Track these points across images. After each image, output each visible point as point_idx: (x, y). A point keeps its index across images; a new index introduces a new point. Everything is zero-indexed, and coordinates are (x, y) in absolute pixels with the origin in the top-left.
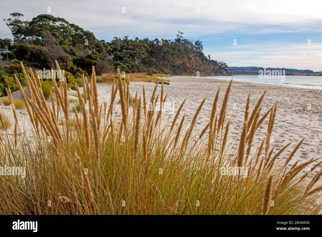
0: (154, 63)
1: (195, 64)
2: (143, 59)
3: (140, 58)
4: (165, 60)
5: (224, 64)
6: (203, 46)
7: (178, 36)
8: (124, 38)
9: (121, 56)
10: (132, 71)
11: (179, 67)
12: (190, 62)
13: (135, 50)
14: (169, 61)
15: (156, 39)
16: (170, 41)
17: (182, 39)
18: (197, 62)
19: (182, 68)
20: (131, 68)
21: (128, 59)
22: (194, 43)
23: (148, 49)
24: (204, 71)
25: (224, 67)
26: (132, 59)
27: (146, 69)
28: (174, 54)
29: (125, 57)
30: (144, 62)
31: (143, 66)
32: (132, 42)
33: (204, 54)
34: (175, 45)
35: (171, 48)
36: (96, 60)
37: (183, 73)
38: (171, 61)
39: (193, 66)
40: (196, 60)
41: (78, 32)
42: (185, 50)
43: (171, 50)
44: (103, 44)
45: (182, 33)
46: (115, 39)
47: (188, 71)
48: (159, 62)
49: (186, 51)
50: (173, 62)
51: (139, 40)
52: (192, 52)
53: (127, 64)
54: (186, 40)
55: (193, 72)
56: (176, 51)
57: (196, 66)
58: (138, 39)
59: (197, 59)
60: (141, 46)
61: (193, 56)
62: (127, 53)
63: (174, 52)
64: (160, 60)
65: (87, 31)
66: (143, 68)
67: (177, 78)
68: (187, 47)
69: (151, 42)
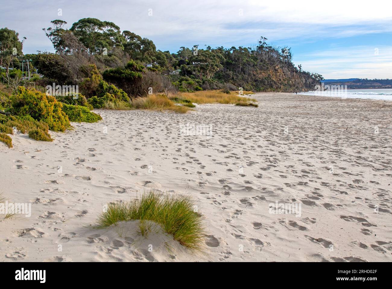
0: (231, 77)
1: (283, 77)
2: (217, 72)
3: (213, 71)
4: (244, 74)
5: (319, 76)
6: (292, 54)
7: (260, 42)
8: (193, 48)
9: (190, 69)
10: (203, 88)
11: (262, 82)
12: (276, 75)
13: (207, 62)
14: (249, 74)
15: (233, 48)
16: (250, 49)
17: (265, 46)
18: (285, 75)
19: (266, 83)
20: (201, 84)
21: (199, 74)
22: (280, 51)
23: (224, 59)
24: (294, 85)
25: (319, 80)
26: (204, 72)
27: (221, 85)
28: (256, 65)
29: (194, 71)
30: (219, 77)
31: (217, 82)
32: (203, 52)
33: (293, 64)
34: (257, 54)
35: (252, 57)
36: (140, 71)
37: (268, 89)
38: (253, 74)
39: (280, 80)
40: (284, 72)
41: (134, 41)
42: (269, 59)
43: (252, 60)
44: (166, 55)
45: (265, 38)
46: (181, 49)
47: (275, 87)
48: (237, 76)
49: (271, 61)
50: (254, 75)
51: (211, 50)
52: (278, 62)
53: (197, 80)
54: (271, 47)
55: (281, 87)
56: (259, 61)
57: (284, 80)
58: (210, 49)
59: (285, 71)
60: (214, 56)
61: (280, 67)
62: (196, 66)
63: (256, 63)
64: (238, 73)
65: (144, 38)
66: (217, 84)
67: (261, 95)
68: (272, 57)
69: (227, 51)
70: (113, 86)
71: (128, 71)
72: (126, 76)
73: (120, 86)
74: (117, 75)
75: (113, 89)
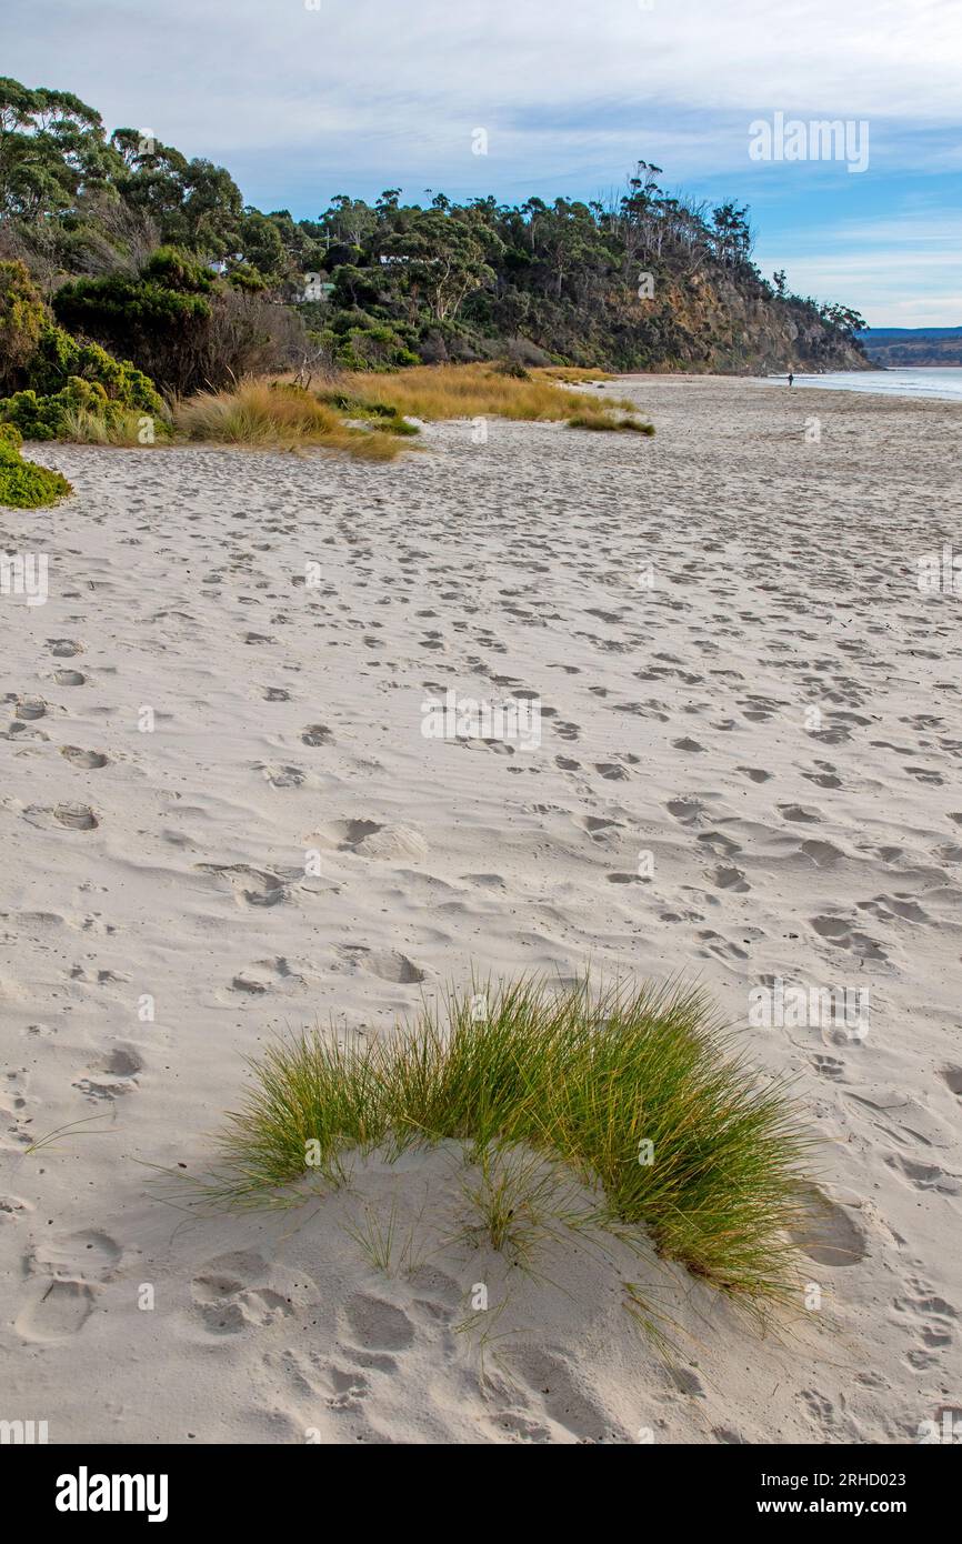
0: (526, 314)
1: (717, 317)
2: (472, 295)
3: (458, 293)
4: (575, 302)
5: (849, 315)
6: (751, 230)
7: (636, 182)
8: (380, 201)
9: (368, 283)
10: (421, 355)
11: (641, 333)
12: (692, 310)
13: (435, 255)
14: (593, 306)
15: (535, 202)
16: (598, 207)
17: (653, 196)
18: (723, 308)
19: (656, 339)
20: (415, 339)
21: (403, 301)
22: (709, 219)
23: (498, 247)
24: (757, 349)
25: (849, 331)
26: (423, 295)
27: (487, 345)
28: (618, 271)
29: (387, 289)
30: (477, 311)
31: (471, 331)
32: (417, 218)
33: (755, 269)
34: (621, 229)
35: (605, 241)
37: (660, 361)
38: (607, 304)
39: (707, 327)
40: (720, 300)
41: (158, 169)
42: (668, 249)
43: (604, 250)
44: (280, 226)
45: (654, 168)
46: (336, 206)
47: (686, 353)
48: (549, 312)
49: (675, 256)
50: (612, 309)
51: (450, 209)
52: (701, 259)
53: (399, 324)
54: (675, 202)
55: (709, 354)
56: (628, 253)
57: (720, 327)
58: (444, 205)
59: (724, 294)
60: (462, 233)
61: (708, 280)
62: (395, 271)
63: (618, 262)
64: (551, 299)
65: (196, 160)
66: (472, 340)
67: (641, 384)
68: (678, 238)
69: (510, 215)
70: (98, 350)
71: (155, 290)
72: (145, 308)
73: (122, 350)
74: (112, 305)
75: (95, 360)
